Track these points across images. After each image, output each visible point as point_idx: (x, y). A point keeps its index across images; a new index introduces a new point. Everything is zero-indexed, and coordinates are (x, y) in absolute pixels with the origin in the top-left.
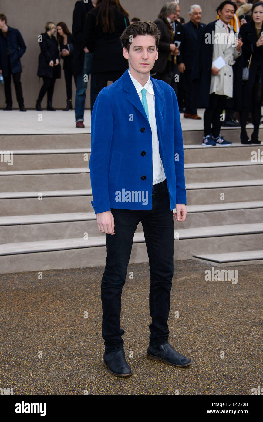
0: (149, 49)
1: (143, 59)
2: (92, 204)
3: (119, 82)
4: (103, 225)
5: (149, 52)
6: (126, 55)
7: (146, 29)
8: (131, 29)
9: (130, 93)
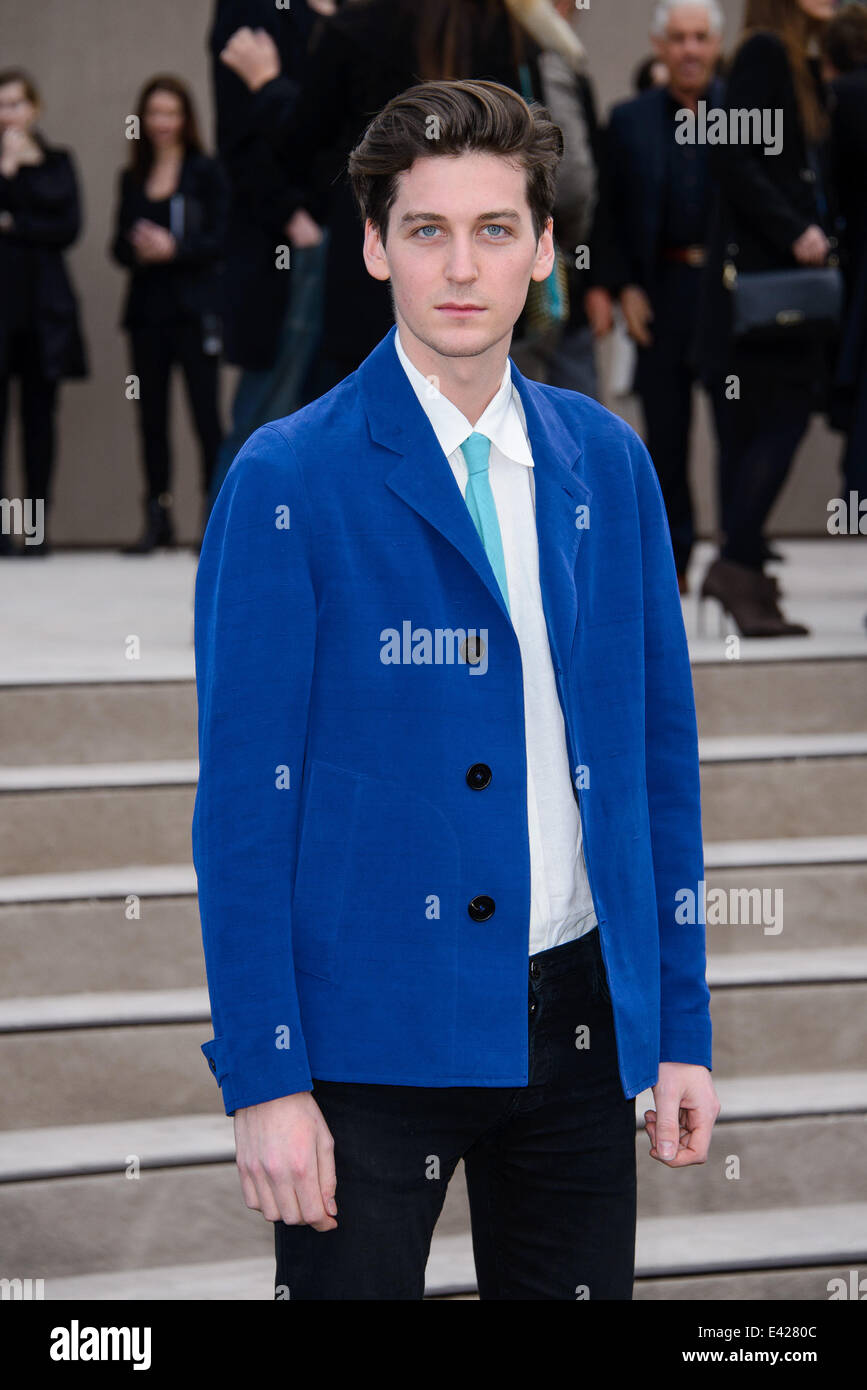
0: (489, 226)
1: (450, 280)
2: (211, 1061)
3: (346, 396)
4: (270, 1177)
5: (486, 241)
6: (379, 258)
7: (464, 123)
8: (391, 126)
9: (401, 456)
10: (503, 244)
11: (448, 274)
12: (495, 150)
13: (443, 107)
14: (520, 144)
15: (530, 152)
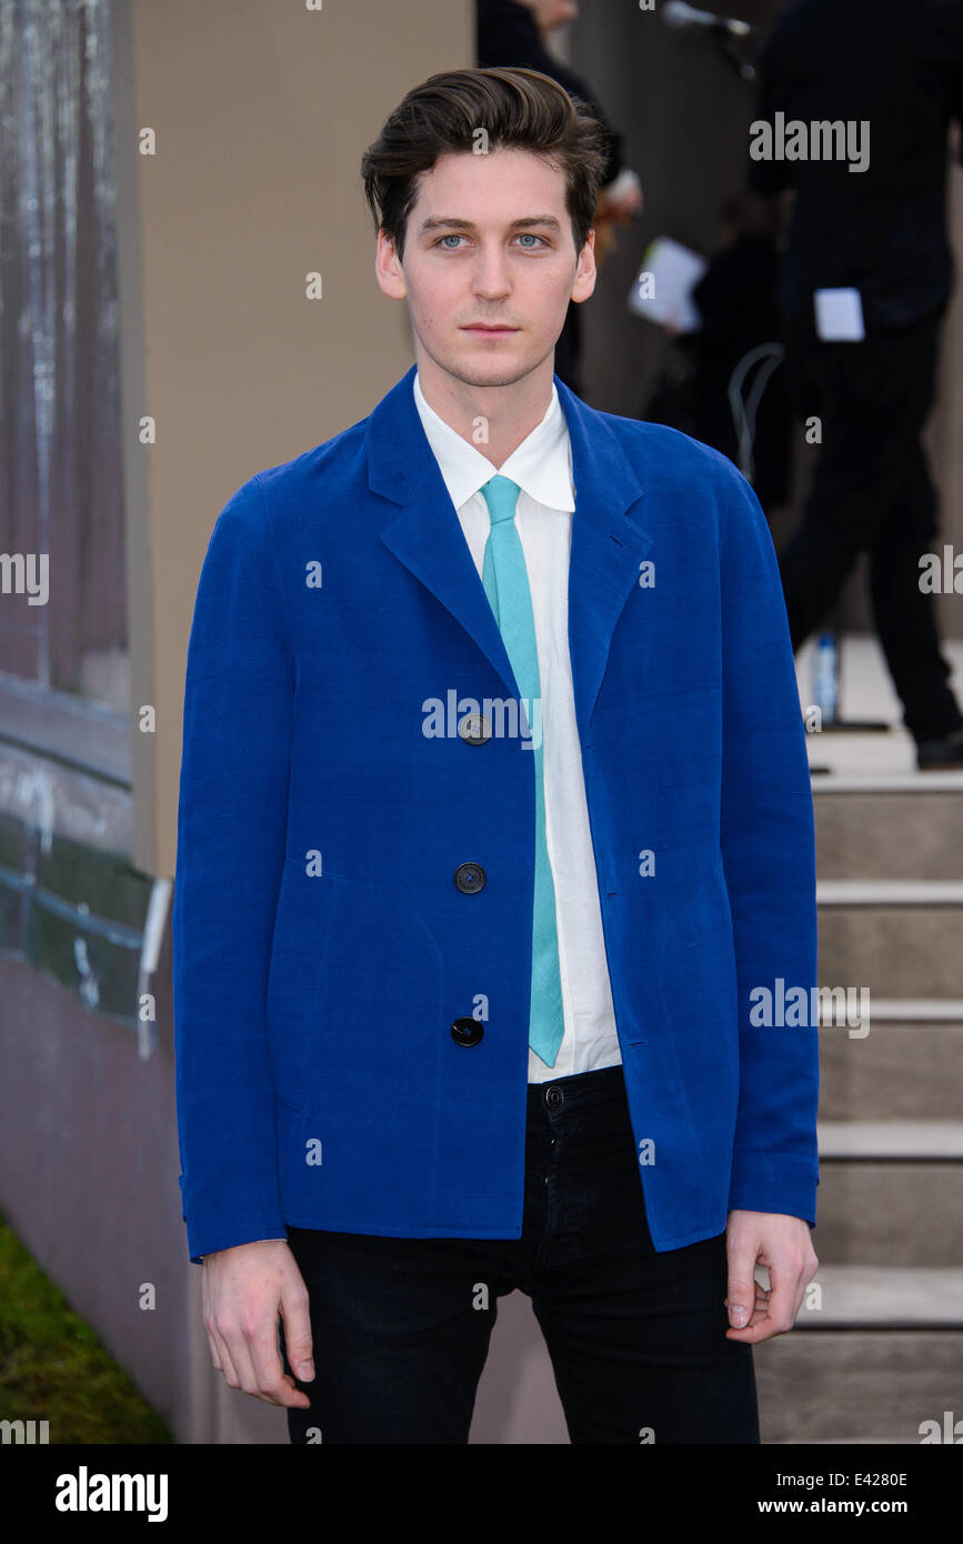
1: (479, 296)
5: (521, 253)
6: (394, 274)
7: (496, 115)
8: (410, 118)
9: (402, 507)
10: (541, 257)
11: (477, 289)
12: (531, 147)
13: (471, 95)
14: (560, 140)
15: (572, 151)
